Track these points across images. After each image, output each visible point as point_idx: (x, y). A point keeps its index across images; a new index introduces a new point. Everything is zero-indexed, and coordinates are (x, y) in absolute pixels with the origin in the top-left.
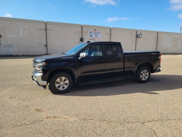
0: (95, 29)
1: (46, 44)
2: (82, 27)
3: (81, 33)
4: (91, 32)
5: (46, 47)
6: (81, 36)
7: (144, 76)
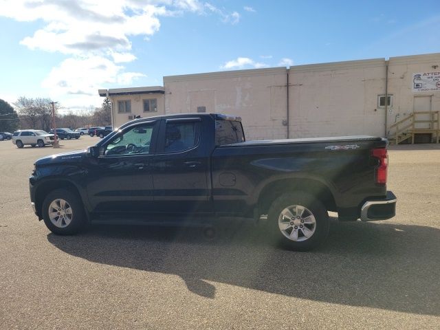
0: (435, 64)
1: (286, 119)
2: (387, 65)
3: (382, 84)
4: (418, 77)
5: (286, 127)
6: (382, 92)
7: (299, 228)
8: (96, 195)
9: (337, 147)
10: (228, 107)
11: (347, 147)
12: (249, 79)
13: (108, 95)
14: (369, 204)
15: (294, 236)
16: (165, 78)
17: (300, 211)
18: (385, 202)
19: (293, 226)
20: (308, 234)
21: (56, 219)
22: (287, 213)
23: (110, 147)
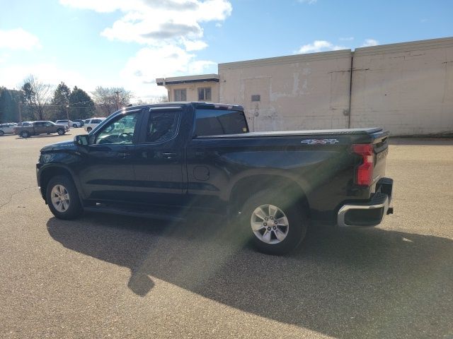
1: (347, 108)
5: (347, 117)
7: (272, 229)
8: (87, 183)
9: (314, 142)
10: (285, 95)
11: (324, 142)
12: (308, 64)
13: (164, 83)
14: (346, 208)
15: (266, 238)
16: (220, 66)
17: (272, 211)
18: (367, 207)
19: (266, 227)
20: (281, 236)
21: (58, 203)
22: (259, 213)
23: (104, 137)
